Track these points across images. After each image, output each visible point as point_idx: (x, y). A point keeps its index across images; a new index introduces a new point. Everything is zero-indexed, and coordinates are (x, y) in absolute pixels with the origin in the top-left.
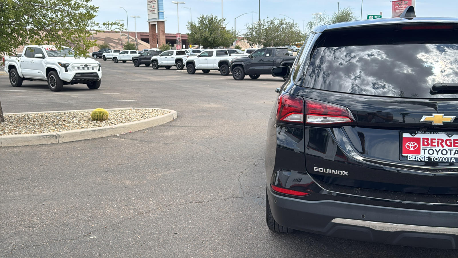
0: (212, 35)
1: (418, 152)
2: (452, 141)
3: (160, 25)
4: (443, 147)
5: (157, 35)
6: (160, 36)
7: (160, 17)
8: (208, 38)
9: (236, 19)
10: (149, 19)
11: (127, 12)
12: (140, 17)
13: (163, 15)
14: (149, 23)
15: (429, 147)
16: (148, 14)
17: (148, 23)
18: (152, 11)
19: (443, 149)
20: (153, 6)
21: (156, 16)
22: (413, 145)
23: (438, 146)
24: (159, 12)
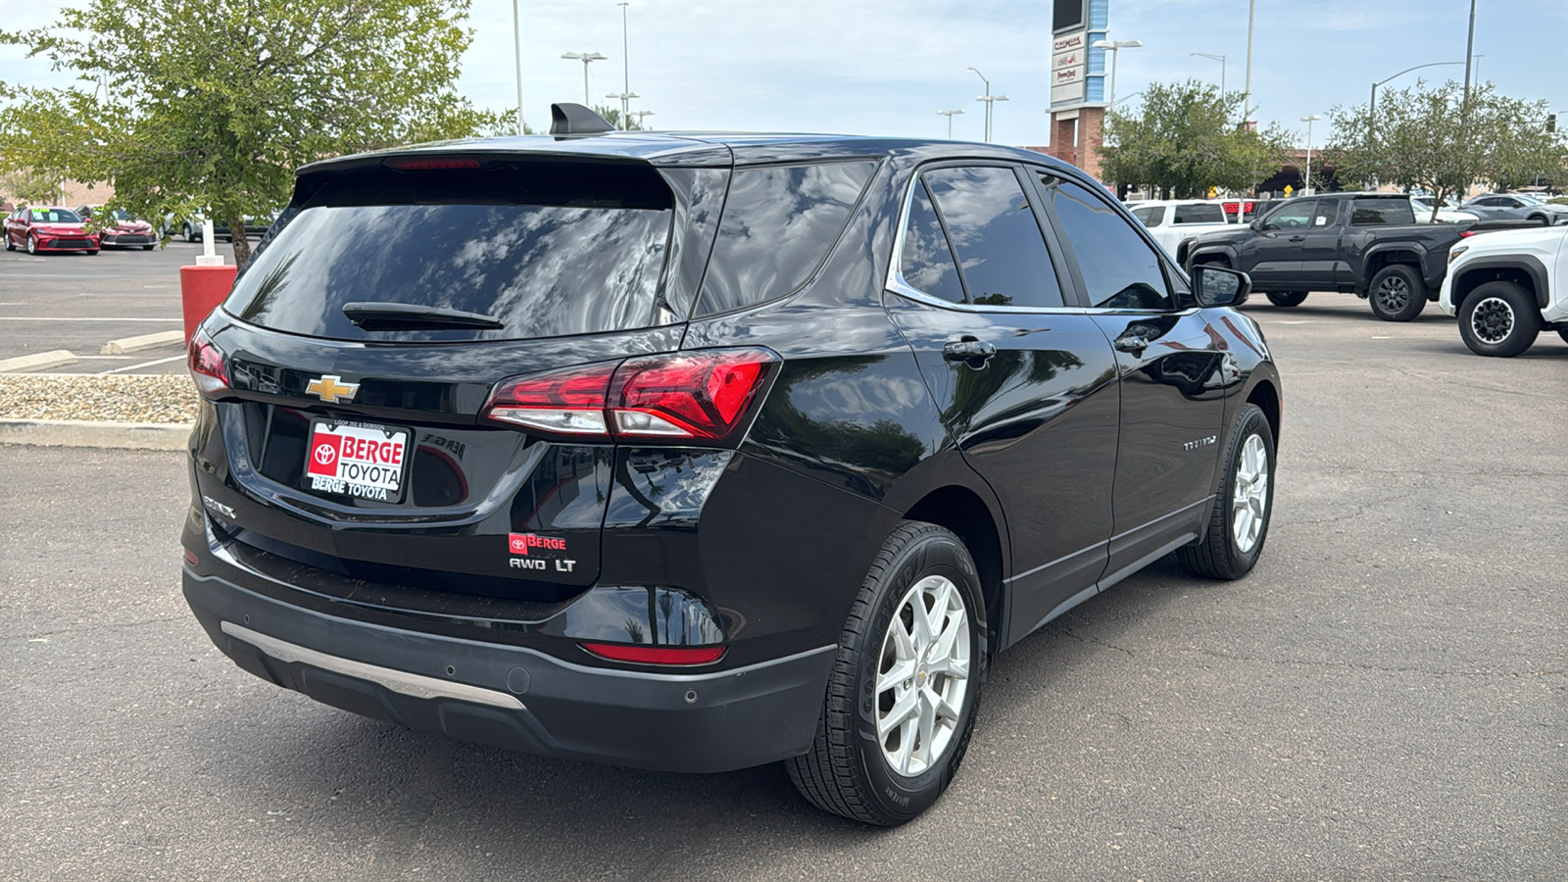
0: (1184, 152)
1: (331, 470)
2: (392, 448)
3: (1087, 123)
4: (375, 460)
5: (1075, 153)
6: (1083, 160)
7: (1090, 94)
8: (1167, 162)
9: (1377, 89)
10: (1052, 103)
11: (987, 83)
12: (1007, 99)
13: (1100, 88)
14: (1054, 114)
15: (353, 460)
16: (1053, 87)
17: (1050, 115)
18: (1065, 75)
19: (374, 466)
20: (1069, 59)
21: (1077, 90)
22: (328, 453)
23: (368, 458)
24: (1087, 78)
